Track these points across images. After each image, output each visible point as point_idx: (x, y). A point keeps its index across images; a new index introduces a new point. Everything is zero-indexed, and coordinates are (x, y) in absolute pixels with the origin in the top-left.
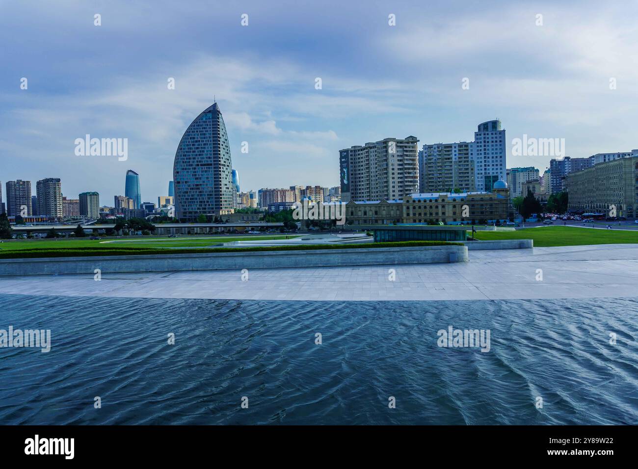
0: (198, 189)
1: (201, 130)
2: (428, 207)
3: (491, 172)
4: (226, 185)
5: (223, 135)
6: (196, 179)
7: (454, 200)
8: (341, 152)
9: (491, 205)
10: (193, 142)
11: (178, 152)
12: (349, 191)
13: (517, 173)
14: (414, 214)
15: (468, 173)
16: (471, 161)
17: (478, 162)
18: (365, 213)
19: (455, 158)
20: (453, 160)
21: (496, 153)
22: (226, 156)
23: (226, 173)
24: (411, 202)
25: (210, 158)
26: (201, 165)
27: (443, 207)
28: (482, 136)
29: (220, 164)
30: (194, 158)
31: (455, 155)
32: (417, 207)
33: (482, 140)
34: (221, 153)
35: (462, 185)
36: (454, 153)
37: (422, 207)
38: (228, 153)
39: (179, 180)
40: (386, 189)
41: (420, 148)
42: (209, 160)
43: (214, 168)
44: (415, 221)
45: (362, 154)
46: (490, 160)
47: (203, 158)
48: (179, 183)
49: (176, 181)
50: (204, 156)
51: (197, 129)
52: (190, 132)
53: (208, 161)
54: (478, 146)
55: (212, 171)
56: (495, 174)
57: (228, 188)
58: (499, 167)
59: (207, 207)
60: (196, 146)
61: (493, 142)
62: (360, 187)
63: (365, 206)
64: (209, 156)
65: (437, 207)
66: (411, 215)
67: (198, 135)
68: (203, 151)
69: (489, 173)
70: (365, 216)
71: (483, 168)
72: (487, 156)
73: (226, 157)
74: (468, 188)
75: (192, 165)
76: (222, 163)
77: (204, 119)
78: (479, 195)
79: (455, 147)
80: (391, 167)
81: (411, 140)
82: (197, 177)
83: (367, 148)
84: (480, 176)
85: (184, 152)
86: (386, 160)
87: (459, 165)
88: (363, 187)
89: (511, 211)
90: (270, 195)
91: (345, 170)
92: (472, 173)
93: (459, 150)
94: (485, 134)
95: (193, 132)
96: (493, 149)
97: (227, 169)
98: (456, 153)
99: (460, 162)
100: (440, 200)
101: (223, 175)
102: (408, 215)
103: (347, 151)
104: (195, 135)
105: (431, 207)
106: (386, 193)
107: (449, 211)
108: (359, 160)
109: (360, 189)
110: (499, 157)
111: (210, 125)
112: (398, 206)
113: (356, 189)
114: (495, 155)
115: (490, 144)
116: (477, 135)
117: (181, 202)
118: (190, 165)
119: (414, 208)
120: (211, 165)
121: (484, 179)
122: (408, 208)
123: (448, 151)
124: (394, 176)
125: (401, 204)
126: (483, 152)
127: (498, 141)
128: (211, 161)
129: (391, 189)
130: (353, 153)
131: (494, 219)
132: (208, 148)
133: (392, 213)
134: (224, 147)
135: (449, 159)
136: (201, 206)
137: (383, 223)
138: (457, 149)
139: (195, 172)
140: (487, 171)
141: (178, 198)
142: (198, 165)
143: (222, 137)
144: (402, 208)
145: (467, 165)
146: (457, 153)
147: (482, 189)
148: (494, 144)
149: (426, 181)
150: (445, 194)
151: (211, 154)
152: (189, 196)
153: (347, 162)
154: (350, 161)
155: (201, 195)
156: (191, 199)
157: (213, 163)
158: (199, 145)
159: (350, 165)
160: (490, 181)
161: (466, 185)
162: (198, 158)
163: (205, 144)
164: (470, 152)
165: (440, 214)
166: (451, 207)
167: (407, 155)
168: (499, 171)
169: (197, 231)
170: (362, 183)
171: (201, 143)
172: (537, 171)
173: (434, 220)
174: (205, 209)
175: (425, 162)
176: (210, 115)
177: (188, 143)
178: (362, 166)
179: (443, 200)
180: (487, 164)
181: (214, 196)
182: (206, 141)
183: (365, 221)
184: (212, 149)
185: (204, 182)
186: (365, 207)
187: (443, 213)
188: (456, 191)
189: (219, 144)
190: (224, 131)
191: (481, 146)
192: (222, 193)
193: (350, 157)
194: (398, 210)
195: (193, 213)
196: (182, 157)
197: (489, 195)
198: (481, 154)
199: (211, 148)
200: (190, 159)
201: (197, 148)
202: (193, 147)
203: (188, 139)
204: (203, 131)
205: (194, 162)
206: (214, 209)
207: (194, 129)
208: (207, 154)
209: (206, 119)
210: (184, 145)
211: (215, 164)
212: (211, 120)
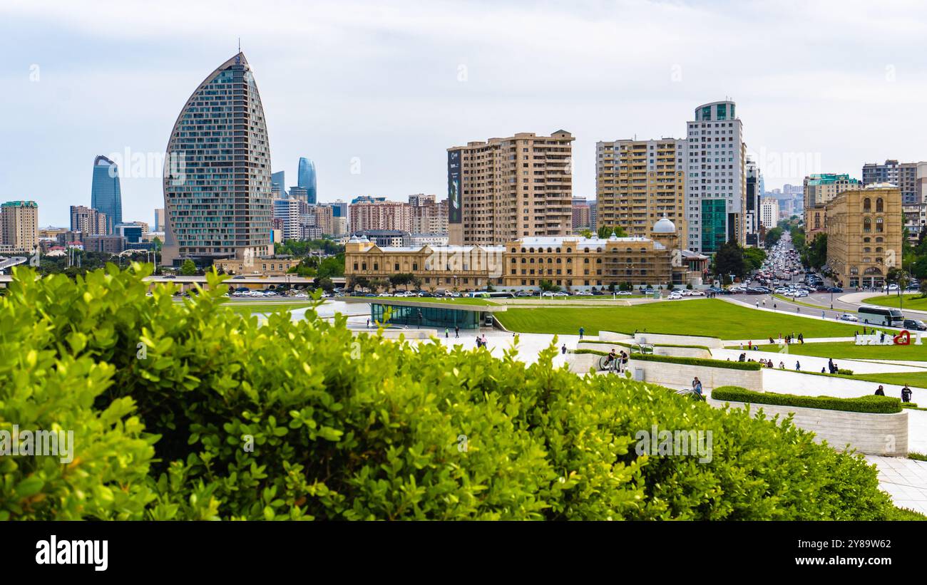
0: (208, 207)
1: (214, 101)
2: (545, 261)
3: (713, 193)
5: (254, 111)
6: (204, 189)
7: (587, 250)
8: (450, 152)
10: (199, 122)
12: (461, 222)
14: (524, 272)
15: (673, 193)
16: (680, 174)
17: (691, 175)
19: (652, 168)
20: (648, 170)
21: (723, 160)
22: (260, 149)
23: (259, 178)
24: (519, 251)
25: (228, 152)
26: (213, 164)
27: (569, 261)
28: (700, 129)
29: (247, 164)
30: (200, 152)
31: (651, 162)
32: (528, 261)
33: (700, 136)
35: (661, 215)
37: (536, 260)
38: (263, 142)
39: (172, 191)
42: (227, 155)
43: (237, 170)
44: (524, 282)
45: (483, 157)
47: (216, 152)
48: (172, 195)
49: (168, 192)
50: (219, 148)
51: (207, 99)
52: (193, 104)
53: (224, 158)
54: (692, 147)
55: (231, 176)
56: (720, 198)
58: (727, 184)
59: (222, 240)
60: (205, 130)
61: (717, 140)
62: (479, 215)
64: (227, 148)
65: (559, 261)
66: (519, 274)
67: (208, 110)
69: (709, 195)
70: (448, 272)
71: (699, 185)
72: (707, 164)
75: (196, 164)
76: (251, 160)
77: (220, 81)
78: (626, 244)
79: (651, 148)
82: (205, 185)
83: (490, 148)
84: (694, 199)
85: (183, 141)
86: (514, 173)
87: (658, 180)
91: (456, 184)
92: (680, 194)
93: (660, 154)
94: (703, 126)
95: (199, 104)
96: (717, 153)
97: (260, 171)
99: (659, 173)
100: (565, 250)
101: (253, 183)
102: (514, 271)
103: (459, 151)
104: (202, 110)
105: (550, 261)
107: (578, 268)
108: (478, 168)
109: (479, 219)
110: (727, 168)
111: (230, 93)
113: (472, 219)
115: (713, 143)
117: (175, 231)
118: (192, 164)
119: (523, 261)
120: (230, 164)
121: (700, 205)
122: (513, 261)
126: (699, 157)
127: (727, 139)
128: (231, 158)
130: (469, 155)
132: (226, 133)
134: (255, 131)
135: (640, 167)
136: (212, 237)
137: (477, 284)
138: (656, 149)
139: (201, 177)
140: (707, 192)
141: (172, 222)
143: (252, 113)
144: (506, 262)
145: (672, 179)
146: (654, 158)
148: (720, 143)
151: (231, 146)
152: (190, 219)
153: (458, 170)
154: (464, 168)
155: (212, 219)
156: (193, 224)
157: (233, 161)
158: (210, 128)
159: (464, 175)
161: (670, 214)
162: (208, 152)
163: (220, 127)
164: (677, 157)
165: (564, 273)
166: (582, 261)
168: (727, 191)
170: (483, 209)
171: (213, 124)
173: (555, 282)
174: (218, 243)
176: (230, 75)
177: (189, 125)
178: (483, 178)
179: (569, 250)
180: (706, 178)
182: (222, 121)
184: (233, 136)
185: (217, 195)
187: (570, 271)
189: (246, 127)
190: (256, 103)
191: (697, 147)
192: (249, 216)
193: (464, 162)
195: (197, 250)
196: (181, 150)
197: (641, 244)
198: (697, 161)
199: (230, 134)
200: (192, 152)
201: (207, 134)
202: (200, 131)
203: (190, 116)
204: (217, 104)
205: (199, 159)
206: (235, 245)
207: (202, 99)
208: (224, 146)
209: (223, 81)
210: (183, 128)
211: (236, 163)
212: (232, 83)
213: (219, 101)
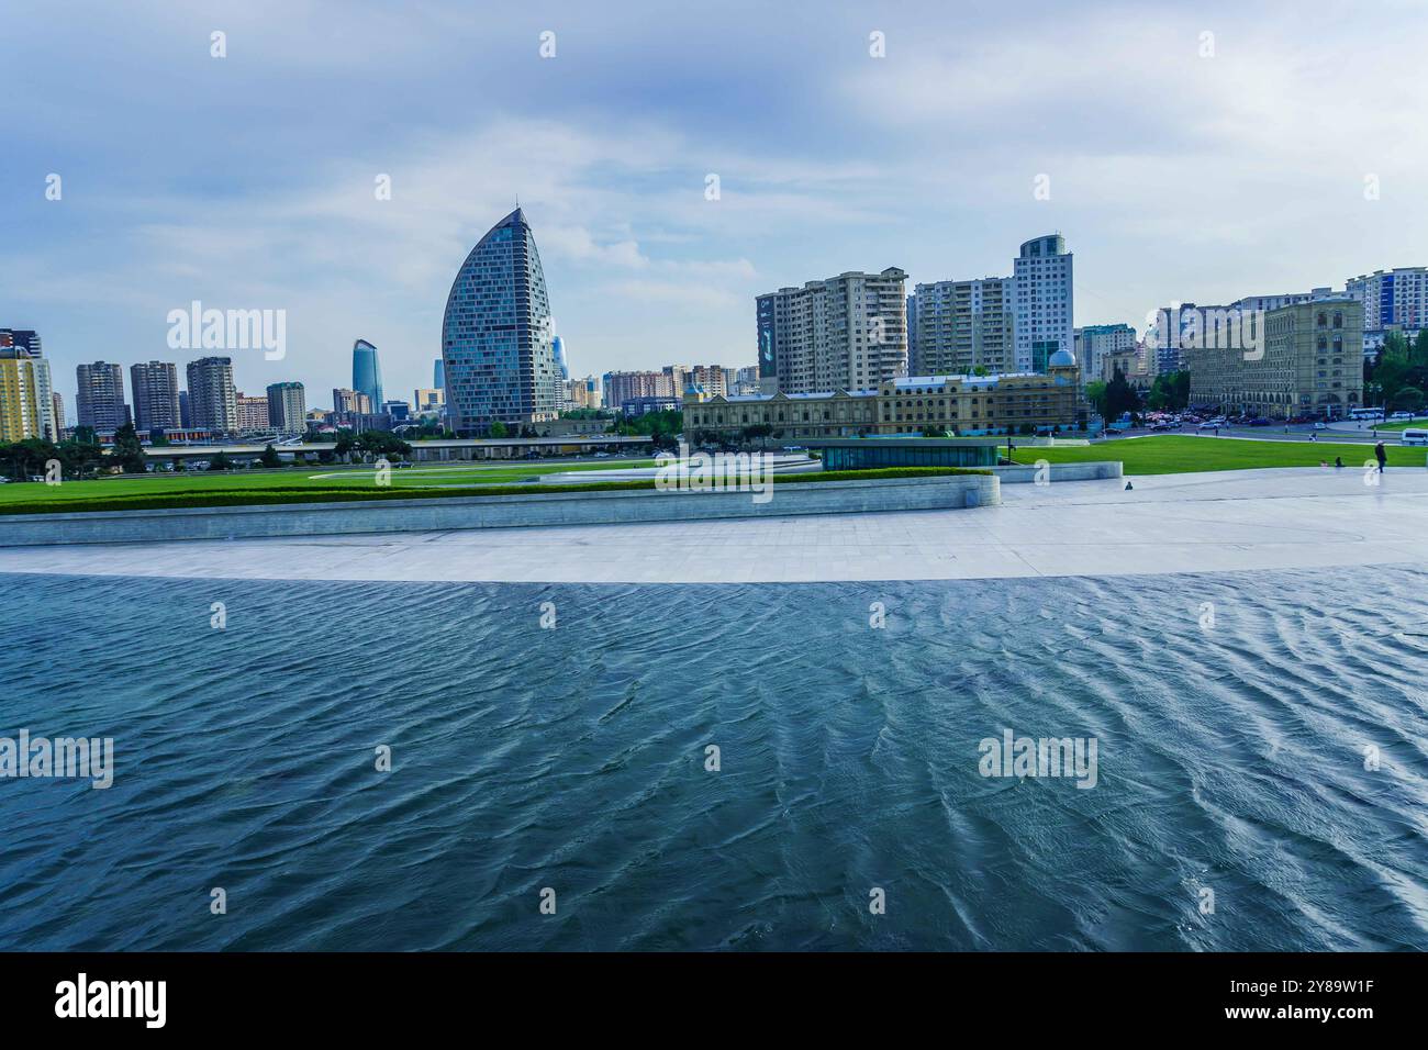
0: (490, 373)
1: (493, 260)
2: (925, 403)
3: (1045, 335)
4: (542, 365)
5: (534, 270)
6: (486, 354)
7: (975, 389)
8: (759, 300)
9: (1045, 398)
10: (479, 284)
11: (449, 304)
12: (775, 375)
13: (1093, 337)
14: (899, 417)
15: (1001, 337)
16: (1008, 315)
17: (1020, 316)
18: (806, 416)
19: (977, 309)
20: (973, 312)
21: (1055, 299)
22: (543, 310)
23: (542, 342)
24: (893, 393)
25: (510, 314)
26: (495, 328)
27: (954, 402)
28: (1029, 266)
29: (530, 327)
30: (480, 316)
31: (977, 303)
32: (904, 404)
33: (1029, 274)
34: (531, 304)
35: (989, 360)
36: (974, 299)
37: (914, 403)
38: (544, 305)
39: (453, 358)
40: (845, 369)
41: (909, 289)
42: (508, 318)
43: (520, 333)
44: (900, 430)
45: (799, 302)
46: (1044, 311)
47: (498, 315)
48: (452, 362)
49: (447, 360)
50: (500, 311)
51: (485, 258)
52: (471, 265)
53: (506, 322)
54: (1020, 286)
55: (514, 340)
56: (1052, 339)
57: (546, 372)
58: (1060, 325)
59: (508, 407)
60: (484, 293)
61: (1048, 277)
62: (796, 367)
63: (806, 402)
64: (508, 311)
65: (941, 403)
66: (893, 419)
67: (487, 270)
68: (497, 302)
69: (1041, 337)
70: (807, 422)
71: (1029, 327)
72: (1038, 304)
73: (540, 312)
74: (1001, 366)
75: (477, 329)
76: (533, 323)
77: (498, 240)
78: (1023, 379)
79: (977, 288)
80: (854, 328)
81: (892, 275)
82: (487, 351)
83: (808, 292)
84: (1023, 342)
85: (461, 304)
86: (845, 314)
87: (984, 323)
88: (801, 367)
89: (1081, 408)
90: (625, 384)
91: (767, 335)
92: (1009, 337)
93: (985, 294)
94: (1033, 263)
96: (1048, 291)
97: (542, 334)
98: (977, 299)
99: (985, 316)
100: (947, 390)
101: (536, 347)
102: (887, 418)
103: (770, 298)
104: (480, 271)
105: (930, 403)
106: (845, 378)
107: (965, 410)
108: (794, 316)
109: (796, 371)
110: (1060, 306)
111: (509, 252)
112: (868, 403)
113: (787, 371)
114: (1052, 303)
115: (1044, 281)
116: (1019, 264)
117: (457, 400)
118: (473, 329)
119: (899, 404)
120: (513, 327)
121: (1030, 348)
122: (887, 405)
123: (964, 296)
124: (859, 345)
125: (873, 397)
126: (1029, 296)
127: (1059, 275)
128: (512, 321)
129: (855, 369)
130: (782, 302)
131: (1051, 424)
132: (506, 295)
133: (857, 414)
134: (537, 293)
135: (964, 310)
136: (496, 405)
137: (840, 434)
138: (981, 290)
139: (483, 342)
140: (1038, 334)
141: (453, 391)
142: (488, 328)
143: (532, 273)
144: (876, 407)
145: (1000, 322)
146: (980, 299)
147: (1027, 367)
148: (1051, 280)
149: (921, 353)
150: (957, 377)
151: (512, 308)
152: (473, 387)
153: (770, 318)
154: (777, 317)
155: (495, 386)
156: (476, 392)
157: (516, 324)
158: (489, 290)
159: (777, 324)
160: (1043, 352)
161: (998, 360)
162: (488, 316)
163: (500, 289)
164: (1005, 298)
165: (948, 416)
166: (968, 402)
167: (884, 305)
168: (1060, 332)
169: (490, 452)
170: (800, 359)
171: (492, 286)
172: (1133, 331)
173: (937, 428)
174: (503, 411)
175: (919, 317)
176: (508, 232)
177: (468, 287)
178: (799, 326)
179: (954, 390)
180: (1037, 319)
181: (519, 388)
182: (502, 282)
183: (806, 432)
184: (515, 298)
185: (500, 360)
186: (806, 405)
187: (954, 415)
188: (979, 373)
189: (528, 288)
190: (536, 262)
191: (1026, 285)
192: (535, 381)
193: (776, 310)
194: (868, 408)
195: (481, 420)
196: (458, 313)
197: (1041, 379)
198: (1026, 300)
199: (512, 295)
200: (472, 316)
201: (486, 296)
202: (478, 294)
203: (467, 278)
204: (495, 264)
205: (480, 323)
206: (521, 413)
207: (479, 259)
208: (505, 308)
209: (502, 240)
210: (461, 292)
211: (519, 327)
212: (511, 242)
213: (498, 261)
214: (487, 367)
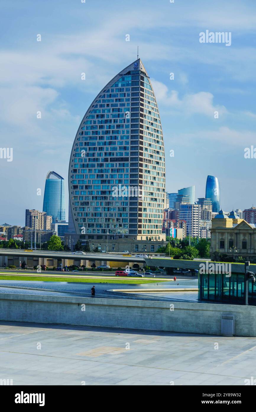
1: (114, 103)
4: (151, 194)
5: (149, 112)
6: (103, 182)
10: (101, 122)
22: (155, 147)
23: (153, 173)
25: (125, 148)
26: (112, 160)
29: (141, 160)
30: (101, 149)
34: (144, 140)
38: (157, 142)
39: (76, 183)
42: (124, 151)
43: (132, 164)
47: (115, 149)
48: (76, 187)
49: (72, 185)
50: (118, 145)
51: (109, 101)
52: (96, 106)
53: (121, 154)
55: (127, 170)
57: (156, 200)
60: (105, 129)
64: (124, 145)
67: (109, 111)
68: (116, 138)
75: (97, 160)
76: (146, 156)
77: (120, 85)
82: (104, 179)
95: (101, 106)
97: (155, 167)
104: (104, 111)
111: (128, 95)
117: (77, 220)
118: (94, 160)
120: (127, 159)
128: (127, 154)
132: (123, 132)
136: (108, 226)
139: (102, 171)
141: (74, 212)
143: (147, 114)
151: (127, 143)
152: (90, 209)
155: (109, 209)
156: (92, 214)
157: (129, 156)
158: (110, 127)
162: (107, 149)
163: (118, 126)
171: (112, 124)
176: (129, 79)
177: (92, 125)
182: (121, 121)
184: (130, 134)
192: (142, 207)
199: (128, 132)
200: (95, 149)
201: (107, 132)
202: (101, 130)
203: (93, 117)
204: (116, 105)
205: (100, 155)
206: (128, 233)
207: (104, 101)
208: (121, 143)
209: (123, 85)
210: (87, 128)
211: (132, 159)
212: (130, 87)
213: (119, 103)
214: (103, 192)
